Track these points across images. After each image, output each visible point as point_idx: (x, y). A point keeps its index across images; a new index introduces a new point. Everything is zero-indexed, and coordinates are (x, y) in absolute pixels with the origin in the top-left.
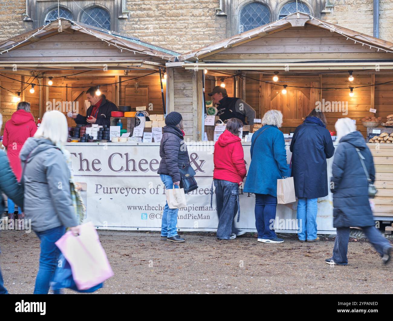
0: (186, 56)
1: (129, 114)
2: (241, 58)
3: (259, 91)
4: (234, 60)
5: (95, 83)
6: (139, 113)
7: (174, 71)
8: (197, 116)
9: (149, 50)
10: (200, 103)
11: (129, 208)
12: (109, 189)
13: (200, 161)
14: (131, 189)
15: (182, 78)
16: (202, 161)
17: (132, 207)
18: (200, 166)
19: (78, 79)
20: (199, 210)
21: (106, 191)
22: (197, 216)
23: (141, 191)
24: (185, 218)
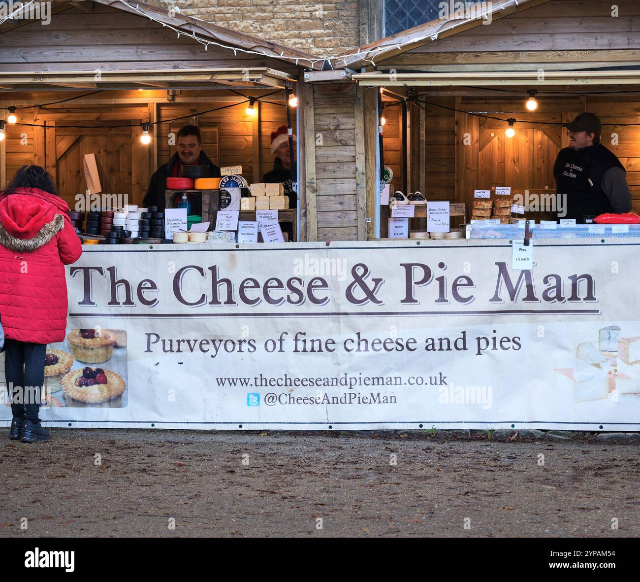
0: (347, 58)
1: (205, 184)
2: (460, 61)
3: (454, 132)
4: (444, 66)
5: (105, 119)
6: (228, 180)
7: (314, 91)
8: (365, 186)
9: (266, 45)
10: (370, 157)
11: (220, 382)
12: (175, 344)
13: (373, 280)
14: (223, 343)
15: (332, 106)
16: (377, 281)
17: (227, 380)
18: (374, 290)
19: (68, 110)
20: (373, 384)
21: (168, 348)
22: (369, 396)
23: (245, 346)
24: (343, 401)
